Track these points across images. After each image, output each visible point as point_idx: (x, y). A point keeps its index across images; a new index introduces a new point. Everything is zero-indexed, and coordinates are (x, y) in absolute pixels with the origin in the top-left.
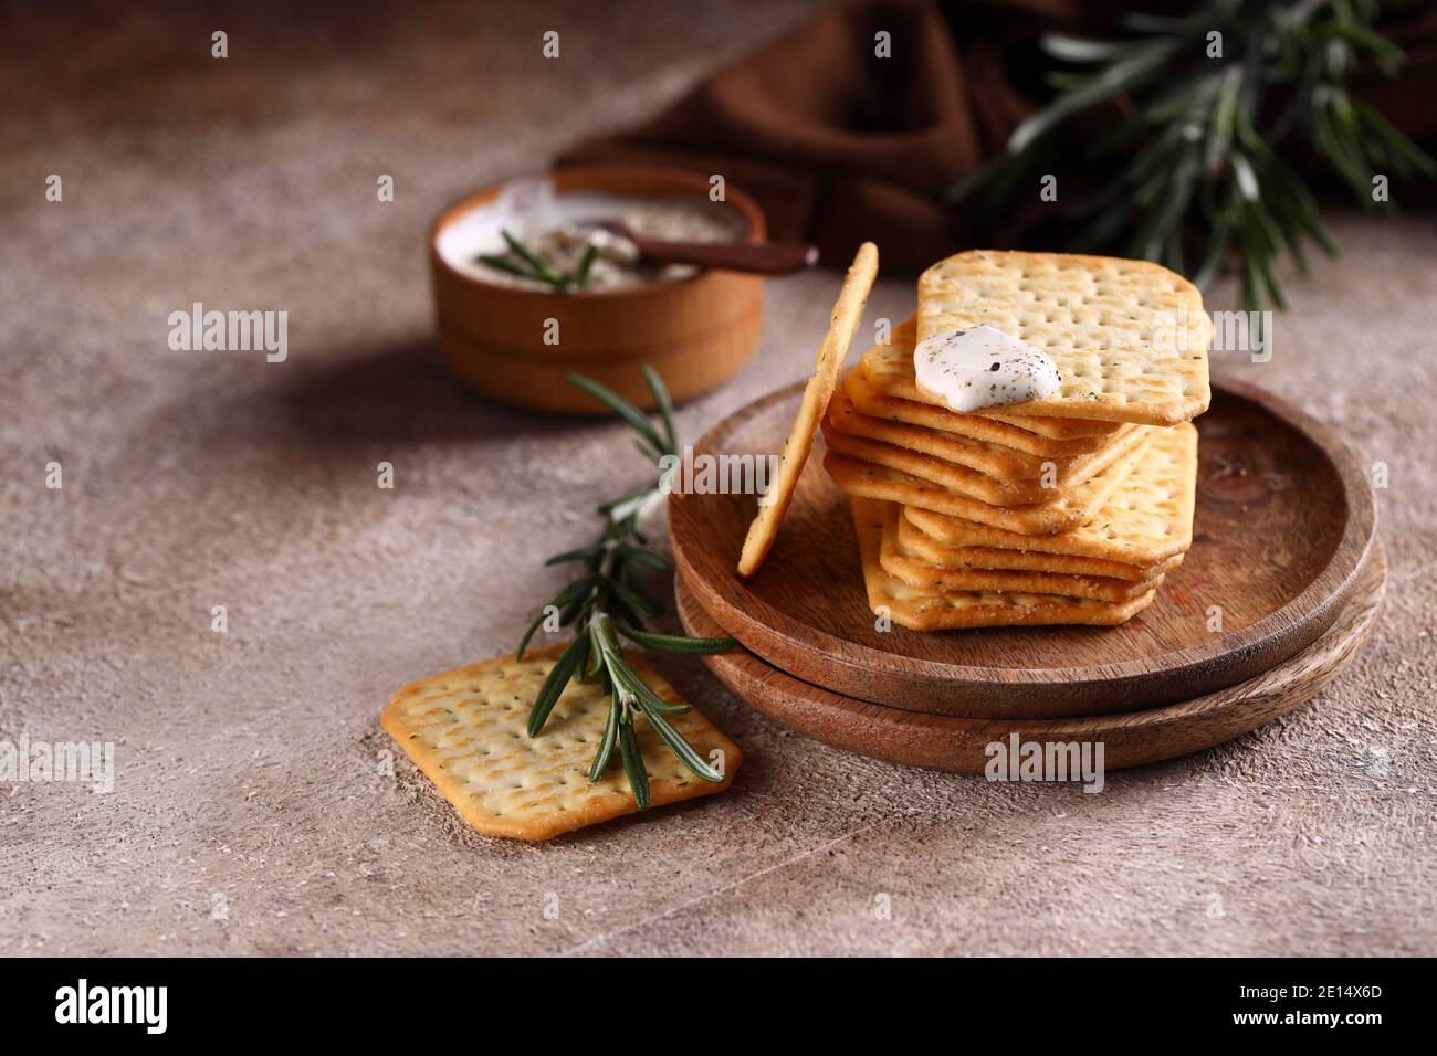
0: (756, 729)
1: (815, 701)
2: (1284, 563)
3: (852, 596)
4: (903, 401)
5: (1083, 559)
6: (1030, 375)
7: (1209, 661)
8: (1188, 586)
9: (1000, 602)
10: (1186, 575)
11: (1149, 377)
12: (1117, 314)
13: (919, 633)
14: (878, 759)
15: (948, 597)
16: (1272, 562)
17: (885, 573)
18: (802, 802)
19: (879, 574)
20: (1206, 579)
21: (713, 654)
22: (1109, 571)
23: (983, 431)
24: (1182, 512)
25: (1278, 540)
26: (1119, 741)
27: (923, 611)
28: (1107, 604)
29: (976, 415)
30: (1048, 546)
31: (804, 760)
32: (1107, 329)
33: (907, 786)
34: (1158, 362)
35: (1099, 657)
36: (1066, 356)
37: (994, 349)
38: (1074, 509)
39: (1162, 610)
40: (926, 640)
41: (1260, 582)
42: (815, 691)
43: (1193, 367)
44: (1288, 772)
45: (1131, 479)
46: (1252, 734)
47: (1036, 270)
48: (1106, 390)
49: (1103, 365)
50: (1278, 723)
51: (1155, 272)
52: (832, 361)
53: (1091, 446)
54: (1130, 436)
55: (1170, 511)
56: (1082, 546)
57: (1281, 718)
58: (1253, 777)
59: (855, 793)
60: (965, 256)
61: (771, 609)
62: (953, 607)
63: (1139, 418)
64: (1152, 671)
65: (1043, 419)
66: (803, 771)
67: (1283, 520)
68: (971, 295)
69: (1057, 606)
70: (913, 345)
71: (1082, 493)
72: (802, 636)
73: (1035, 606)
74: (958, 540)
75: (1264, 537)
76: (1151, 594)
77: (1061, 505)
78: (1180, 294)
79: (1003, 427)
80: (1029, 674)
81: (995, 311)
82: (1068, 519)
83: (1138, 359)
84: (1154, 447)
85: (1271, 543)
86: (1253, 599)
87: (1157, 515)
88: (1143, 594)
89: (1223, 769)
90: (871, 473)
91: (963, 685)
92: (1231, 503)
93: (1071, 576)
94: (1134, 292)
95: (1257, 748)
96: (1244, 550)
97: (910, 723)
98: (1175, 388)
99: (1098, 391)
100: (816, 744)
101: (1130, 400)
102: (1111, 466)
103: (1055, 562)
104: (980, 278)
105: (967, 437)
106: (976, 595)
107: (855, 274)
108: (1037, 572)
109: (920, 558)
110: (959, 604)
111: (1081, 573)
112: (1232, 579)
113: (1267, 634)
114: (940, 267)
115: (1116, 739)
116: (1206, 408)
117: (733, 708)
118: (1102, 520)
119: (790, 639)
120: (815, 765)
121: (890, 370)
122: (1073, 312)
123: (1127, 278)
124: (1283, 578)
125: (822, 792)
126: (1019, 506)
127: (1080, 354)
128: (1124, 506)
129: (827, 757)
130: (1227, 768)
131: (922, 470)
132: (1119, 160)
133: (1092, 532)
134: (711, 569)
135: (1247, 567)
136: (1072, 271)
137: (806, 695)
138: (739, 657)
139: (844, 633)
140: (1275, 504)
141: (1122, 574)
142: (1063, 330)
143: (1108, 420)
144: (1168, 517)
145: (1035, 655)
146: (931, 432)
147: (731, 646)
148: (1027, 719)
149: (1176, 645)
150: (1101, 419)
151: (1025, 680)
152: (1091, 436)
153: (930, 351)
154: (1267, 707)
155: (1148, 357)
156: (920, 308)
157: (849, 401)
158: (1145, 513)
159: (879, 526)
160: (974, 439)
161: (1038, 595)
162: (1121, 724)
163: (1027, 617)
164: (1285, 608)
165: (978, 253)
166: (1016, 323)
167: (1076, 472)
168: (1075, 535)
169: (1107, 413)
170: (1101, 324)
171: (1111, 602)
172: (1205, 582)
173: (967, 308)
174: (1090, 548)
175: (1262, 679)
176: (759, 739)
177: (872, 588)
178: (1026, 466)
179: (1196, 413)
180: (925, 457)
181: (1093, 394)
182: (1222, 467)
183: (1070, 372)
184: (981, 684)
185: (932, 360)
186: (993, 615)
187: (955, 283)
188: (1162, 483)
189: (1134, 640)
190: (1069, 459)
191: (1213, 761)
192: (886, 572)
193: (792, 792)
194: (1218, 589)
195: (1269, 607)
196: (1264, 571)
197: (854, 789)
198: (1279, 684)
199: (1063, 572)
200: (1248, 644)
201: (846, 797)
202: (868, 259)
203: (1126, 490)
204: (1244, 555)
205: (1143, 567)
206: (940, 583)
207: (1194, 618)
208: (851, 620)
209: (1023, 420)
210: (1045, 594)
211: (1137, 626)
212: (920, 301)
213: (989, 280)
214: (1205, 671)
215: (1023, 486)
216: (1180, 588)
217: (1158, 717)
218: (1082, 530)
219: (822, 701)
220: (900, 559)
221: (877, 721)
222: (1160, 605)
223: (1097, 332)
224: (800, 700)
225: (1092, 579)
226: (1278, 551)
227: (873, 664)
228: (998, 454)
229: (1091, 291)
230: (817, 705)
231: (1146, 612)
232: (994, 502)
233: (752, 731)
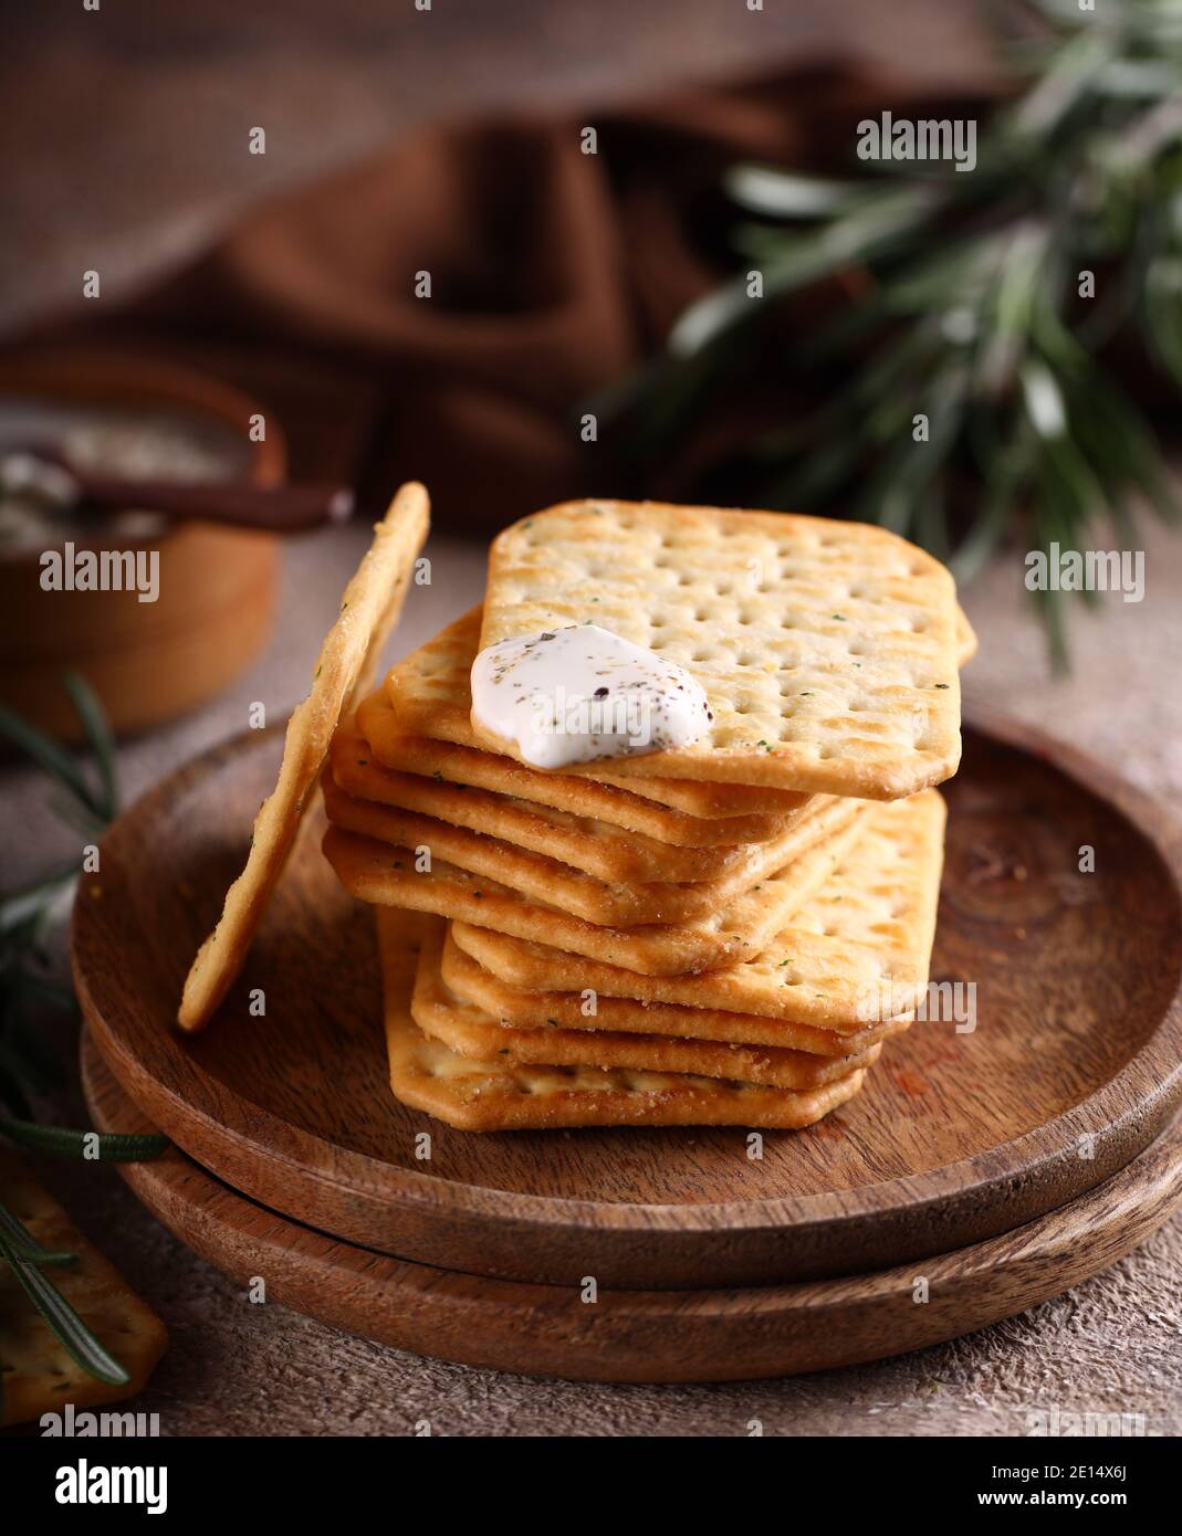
0: (200, 1287)
1: (290, 1248)
2: (1082, 1029)
3: (365, 1067)
4: (451, 747)
5: (744, 1017)
6: (659, 709)
7: (948, 1198)
8: (921, 1063)
9: (607, 1086)
10: (919, 1045)
11: (860, 716)
12: (813, 612)
13: (469, 1134)
14: (396, 1347)
15: (521, 1075)
16: (1061, 1026)
17: (419, 1031)
18: (262, 1419)
19: (411, 1031)
20: (952, 1051)
21: (131, 1160)
22: (787, 1039)
23: (581, 800)
24: (913, 941)
25: (1073, 988)
26: (794, 1331)
27: (477, 1098)
28: (782, 1094)
29: (569, 773)
30: (686, 995)
31: (273, 1344)
32: (795, 634)
33: (441, 1395)
34: (877, 692)
35: (768, 1183)
36: (726, 678)
37: (603, 665)
38: (733, 934)
39: (876, 1102)
40: (480, 1147)
41: (1040, 1058)
42: (291, 1229)
43: (935, 702)
44: (1080, 1388)
45: (829, 883)
46: (1022, 1317)
47: (685, 534)
48: (787, 737)
49: (785, 694)
50: (1066, 1298)
51: (879, 543)
52: (334, 677)
53: (760, 830)
54: (824, 815)
55: (890, 939)
56: (743, 995)
57: (1071, 1291)
58: (1022, 1394)
59: (352, 1405)
60: (570, 509)
61: (224, 1090)
62: (527, 1091)
63: (841, 786)
64: (852, 1213)
65: (680, 783)
66: (269, 1365)
67: (1083, 955)
68: (575, 573)
69: (700, 1094)
70: (474, 653)
71: (747, 905)
72: (269, 1138)
73: (664, 1094)
74: (534, 981)
75: (1050, 982)
76: (858, 1077)
77: (710, 927)
78: (919, 581)
79: (616, 794)
80: (644, 1213)
81: (610, 599)
82: (720, 950)
83: (843, 687)
84: (873, 829)
85: (1062, 994)
86: (1029, 1089)
87: (871, 946)
88: (845, 1077)
89: (971, 1379)
90: (397, 865)
91: (533, 1230)
92: (999, 923)
93: (725, 1044)
94: (844, 574)
95: (1030, 1342)
96: (1017, 1004)
97: (443, 1291)
98: (902, 737)
99: (773, 738)
100: (296, 1317)
101: (826, 755)
102: (796, 861)
103: (697, 1021)
104: (591, 546)
105: (555, 809)
106: (568, 1072)
107: (387, 534)
108: (668, 1037)
109: (476, 1009)
110: (539, 1086)
111: (741, 1040)
112: (994, 1052)
113: (1048, 1152)
114: (528, 526)
115: (789, 1328)
116: (954, 771)
117: (165, 1250)
118: (779, 952)
119: (252, 1143)
120: (291, 1354)
121: (436, 694)
122: (742, 605)
123: (832, 552)
124: (1079, 1053)
125: (297, 1402)
126: (637, 927)
127: (746, 676)
128: (817, 928)
129: (311, 1340)
130: (978, 1377)
131: (481, 863)
132: (843, 369)
133: (760, 972)
134: (130, 1017)
135: (1019, 1031)
136: (743, 538)
137: (276, 1238)
138: (170, 1168)
139: (345, 1131)
140: (1070, 927)
141: (809, 1045)
142: (722, 635)
143: (787, 787)
144: (889, 949)
145: (660, 1177)
146: (497, 800)
147: (160, 1149)
148: (640, 1290)
149: (895, 1167)
150: (775, 786)
151: (639, 1224)
152: (760, 812)
153: (497, 666)
154: (1046, 1276)
155: (860, 683)
156: (489, 593)
157: (365, 744)
158: (851, 942)
159: (417, 950)
160: (566, 813)
161: (669, 1074)
162: (799, 1302)
163: (649, 1111)
164: (1080, 1108)
165: (591, 504)
166: (645, 621)
167: (736, 872)
168: (732, 977)
169: (786, 775)
170: (787, 626)
171: (791, 1090)
172: (950, 1056)
173: (568, 595)
174: (755, 999)
175: (1038, 1227)
176: (202, 1305)
177: (398, 1057)
178: (652, 862)
179: (938, 778)
180: (486, 841)
181: (763, 743)
182: (985, 863)
183: (729, 706)
184: (564, 1229)
185: (498, 679)
186: (593, 1107)
187: (550, 553)
188: (882, 891)
189: (827, 1154)
190: (725, 851)
191: (955, 1363)
192: (421, 1029)
193: (247, 1402)
194: (972, 1069)
195: (1054, 1103)
196: (1047, 1041)
197: (351, 1399)
198: (1066, 1237)
199: (711, 1038)
200: (1017, 1168)
201: (337, 1413)
202: (412, 509)
203: (822, 901)
204: (1016, 1013)
205: (843, 1033)
206: (506, 1051)
207: (927, 1120)
208: (359, 1109)
209: (646, 784)
210: (681, 1075)
211: (833, 1130)
212: (491, 581)
213: (604, 549)
214: (941, 1214)
215: (646, 893)
216: (909, 1066)
217: (862, 1292)
218: (745, 969)
219: (302, 1250)
220: (443, 1009)
221: (390, 1285)
222: (873, 1094)
223: (777, 639)
224: (266, 1245)
225: (759, 1051)
226: (1072, 1007)
227: (385, 1190)
228: (607, 840)
229: (774, 572)
230: (293, 1254)
231: (849, 1106)
232: (597, 920)
233: (192, 1290)
